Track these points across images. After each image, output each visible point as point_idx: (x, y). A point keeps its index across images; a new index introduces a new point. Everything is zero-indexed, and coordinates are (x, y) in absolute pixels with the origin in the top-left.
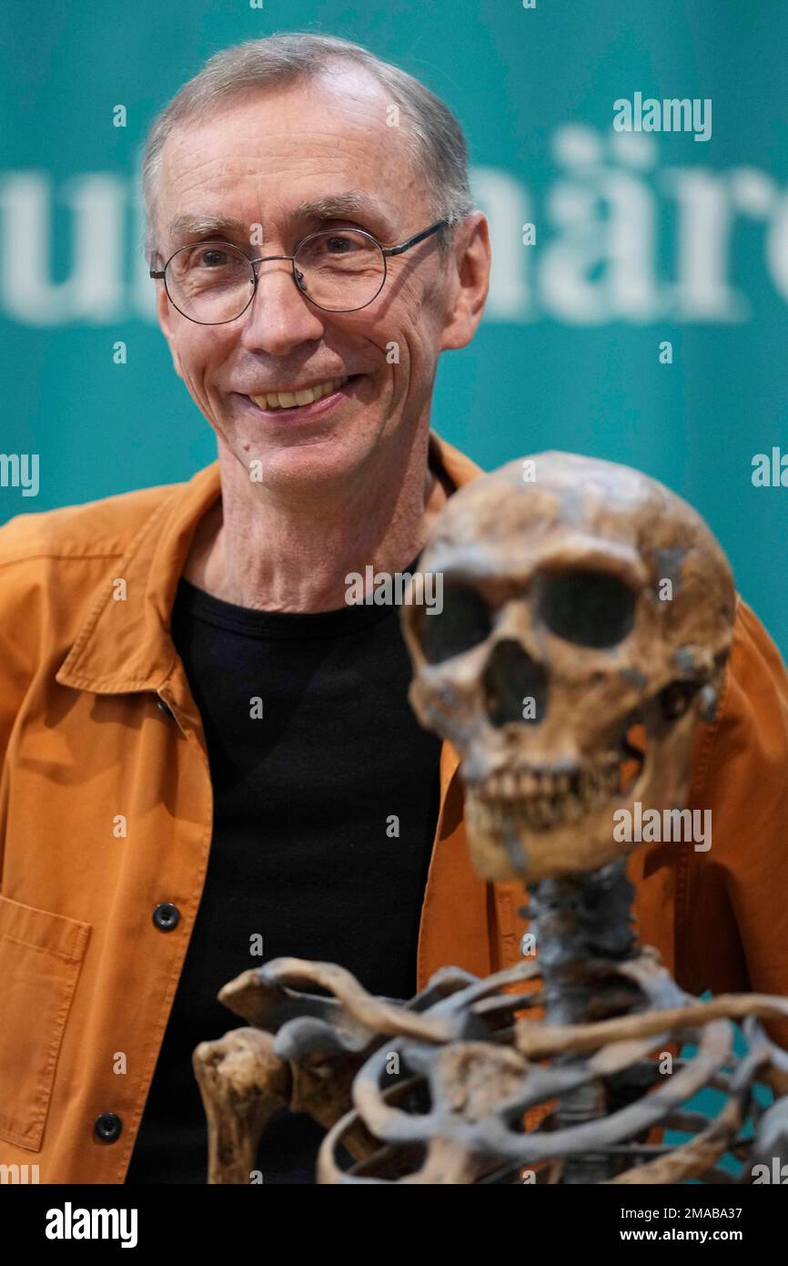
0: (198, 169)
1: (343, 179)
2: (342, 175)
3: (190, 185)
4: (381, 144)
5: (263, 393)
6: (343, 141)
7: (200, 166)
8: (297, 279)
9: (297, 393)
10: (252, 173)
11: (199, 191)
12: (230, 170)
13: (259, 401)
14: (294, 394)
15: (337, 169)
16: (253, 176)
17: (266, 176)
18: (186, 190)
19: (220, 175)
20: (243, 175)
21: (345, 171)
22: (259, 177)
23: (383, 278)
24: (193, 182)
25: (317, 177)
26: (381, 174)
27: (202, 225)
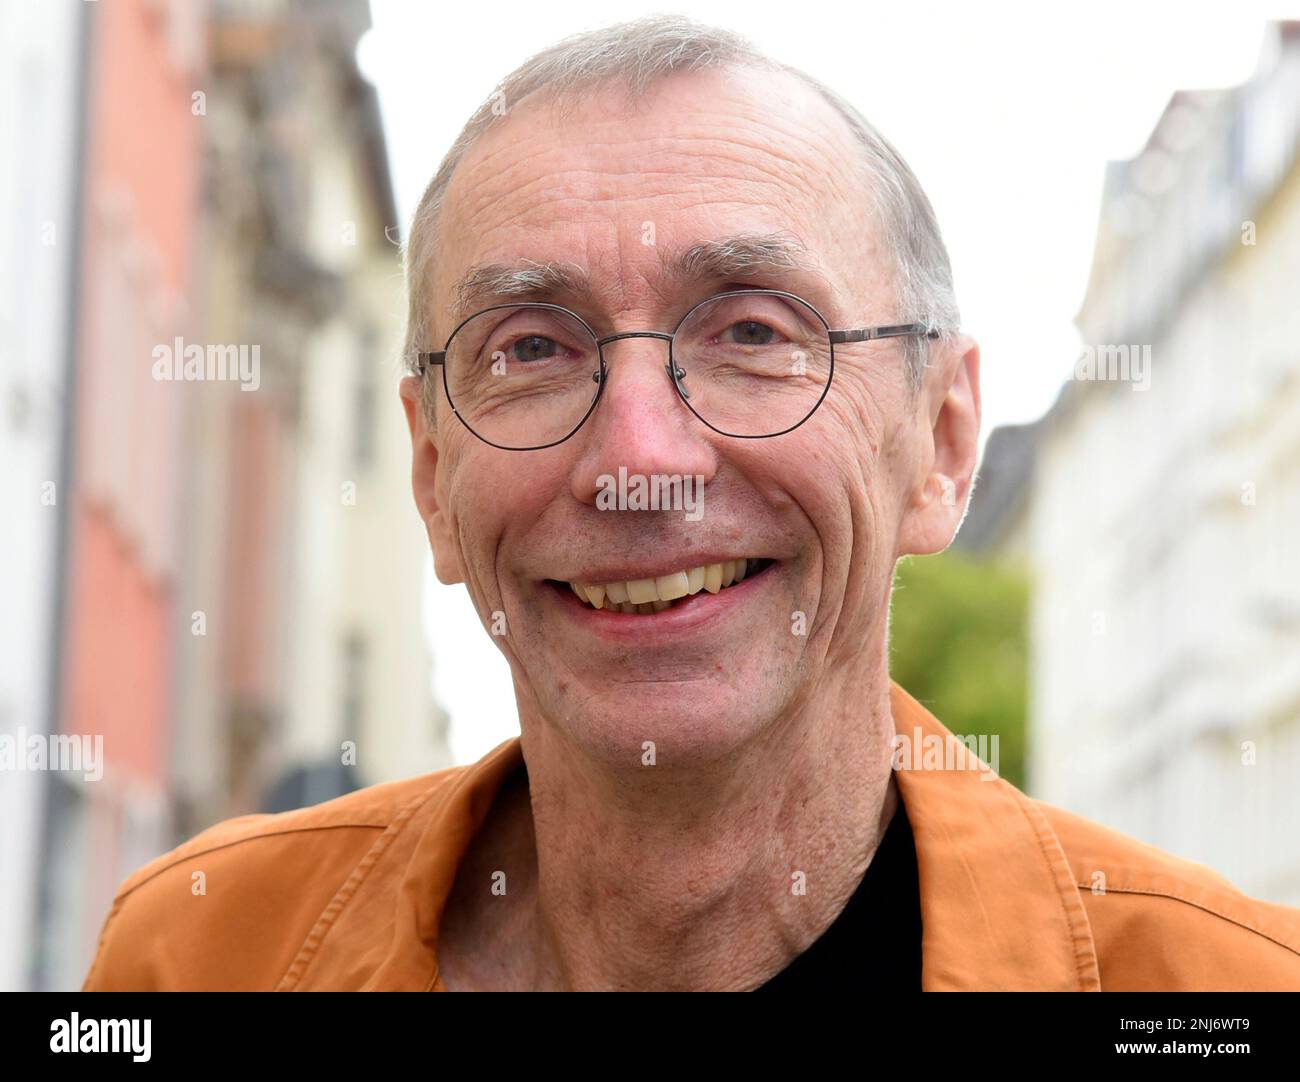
0: (514, 195)
2: (764, 208)
3: (498, 221)
7: (518, 187)
8: (673, 375)
9: (660, 577)
10: (609, 196)
14: (655, 581)
16: (610, 201)
17: (634, 202)
18: (490, 229)
19: (552, 199)
20: (593, 200)
21: (769, 203)
22: (622, 203)
23: (823, 392)
24: (502, 215)
27: (519, 280)
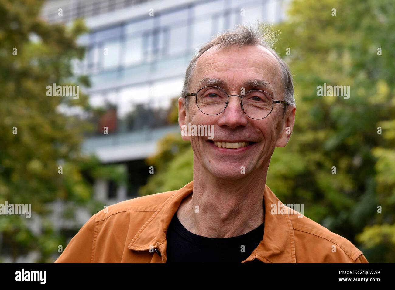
1: (262, 76)
2: (263, 75)
3: (209, 69)
4: (275, 70)
5: (221, 141)
6: (264, 64)
7: (214, 63)
8: (241, 105)
9: (233, 143)
10: (233, 67)
11: (213, 71)
12: (226, 65)
13: (219, 144)
14: (232, 143)
15: (261, 73)
16: (233, 69)
17: (238, 69)
18: (208, 70)
19: (222, 66)
20: (229, 68)
21: (263, 74)
22: (235, 69)
24: (211, 68)
25: (255, 73)
26: (274, 79)
27: (212, 81)
